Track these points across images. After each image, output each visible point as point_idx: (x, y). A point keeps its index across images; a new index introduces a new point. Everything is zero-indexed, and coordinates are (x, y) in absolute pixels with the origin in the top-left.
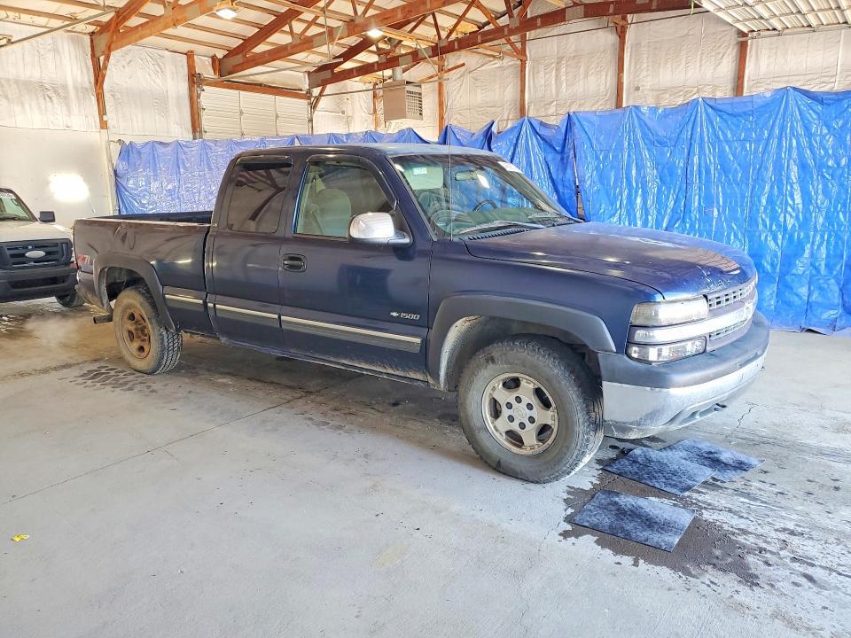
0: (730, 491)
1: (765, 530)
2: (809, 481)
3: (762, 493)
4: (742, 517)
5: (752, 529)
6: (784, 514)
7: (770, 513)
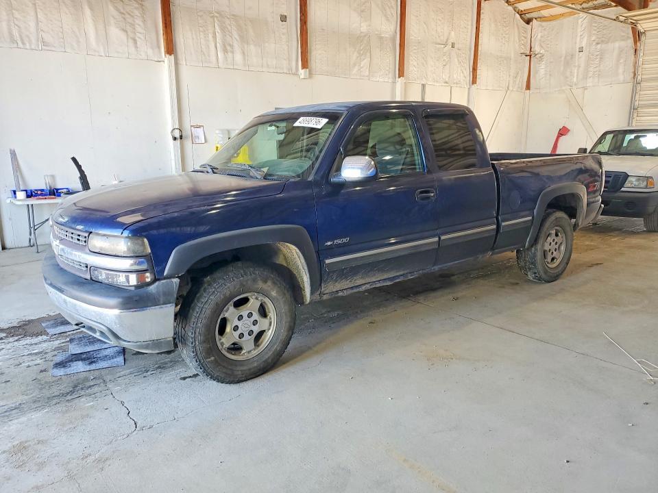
0: (49, 351)
1: (9, 346)
2: (9, 381)
3: (30, 359)
4: (26, 345)
5: (16, 343)
6: (7, 356)
7: (14, 353)
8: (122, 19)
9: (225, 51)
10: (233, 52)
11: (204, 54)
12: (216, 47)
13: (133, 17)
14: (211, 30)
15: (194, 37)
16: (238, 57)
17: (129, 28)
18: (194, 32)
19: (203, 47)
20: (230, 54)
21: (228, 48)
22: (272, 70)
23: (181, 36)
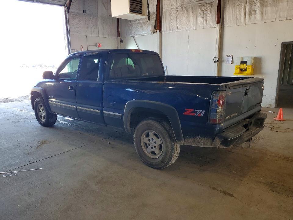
8: (202, 13)
9: (250, 14)
10: (255, 14)
11: (238, 19)
12: (245, 14)
13: (207, 11)
14: (243, 5)
15: (233, 12)
16: (258, 16)
17: (204, 16)
18: (233, 10)
19: (237, 15)
20: (253, 16)
21: (253, 12)
22: (282, 19)
23: (227, 13)
